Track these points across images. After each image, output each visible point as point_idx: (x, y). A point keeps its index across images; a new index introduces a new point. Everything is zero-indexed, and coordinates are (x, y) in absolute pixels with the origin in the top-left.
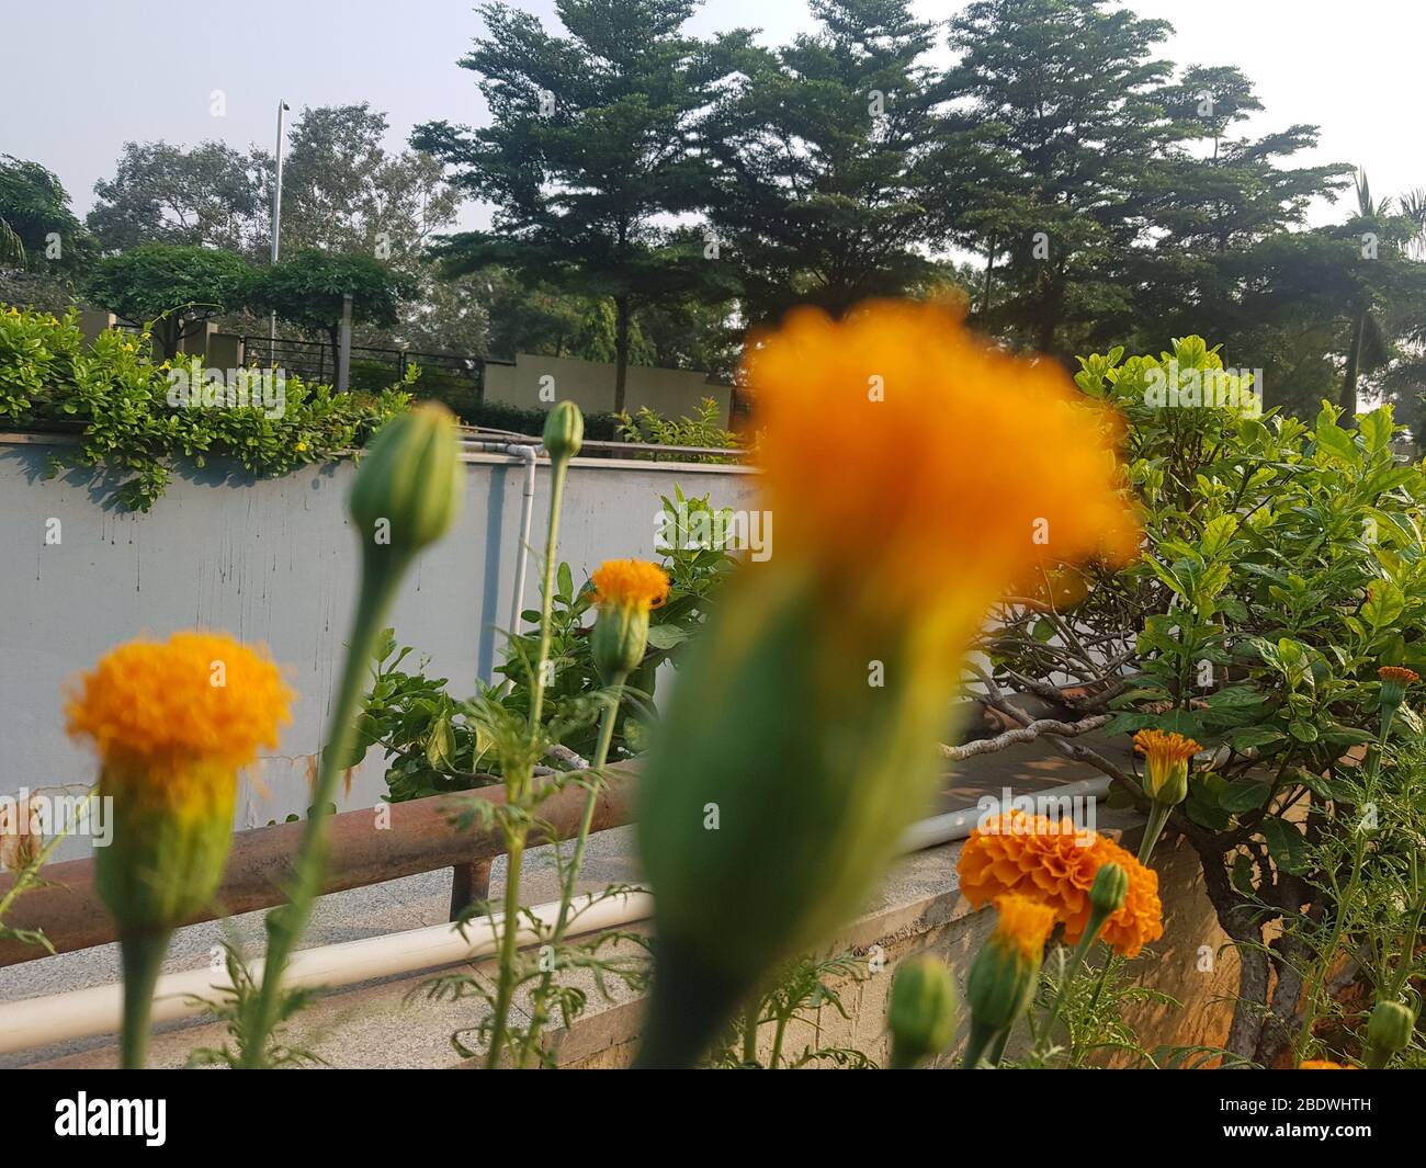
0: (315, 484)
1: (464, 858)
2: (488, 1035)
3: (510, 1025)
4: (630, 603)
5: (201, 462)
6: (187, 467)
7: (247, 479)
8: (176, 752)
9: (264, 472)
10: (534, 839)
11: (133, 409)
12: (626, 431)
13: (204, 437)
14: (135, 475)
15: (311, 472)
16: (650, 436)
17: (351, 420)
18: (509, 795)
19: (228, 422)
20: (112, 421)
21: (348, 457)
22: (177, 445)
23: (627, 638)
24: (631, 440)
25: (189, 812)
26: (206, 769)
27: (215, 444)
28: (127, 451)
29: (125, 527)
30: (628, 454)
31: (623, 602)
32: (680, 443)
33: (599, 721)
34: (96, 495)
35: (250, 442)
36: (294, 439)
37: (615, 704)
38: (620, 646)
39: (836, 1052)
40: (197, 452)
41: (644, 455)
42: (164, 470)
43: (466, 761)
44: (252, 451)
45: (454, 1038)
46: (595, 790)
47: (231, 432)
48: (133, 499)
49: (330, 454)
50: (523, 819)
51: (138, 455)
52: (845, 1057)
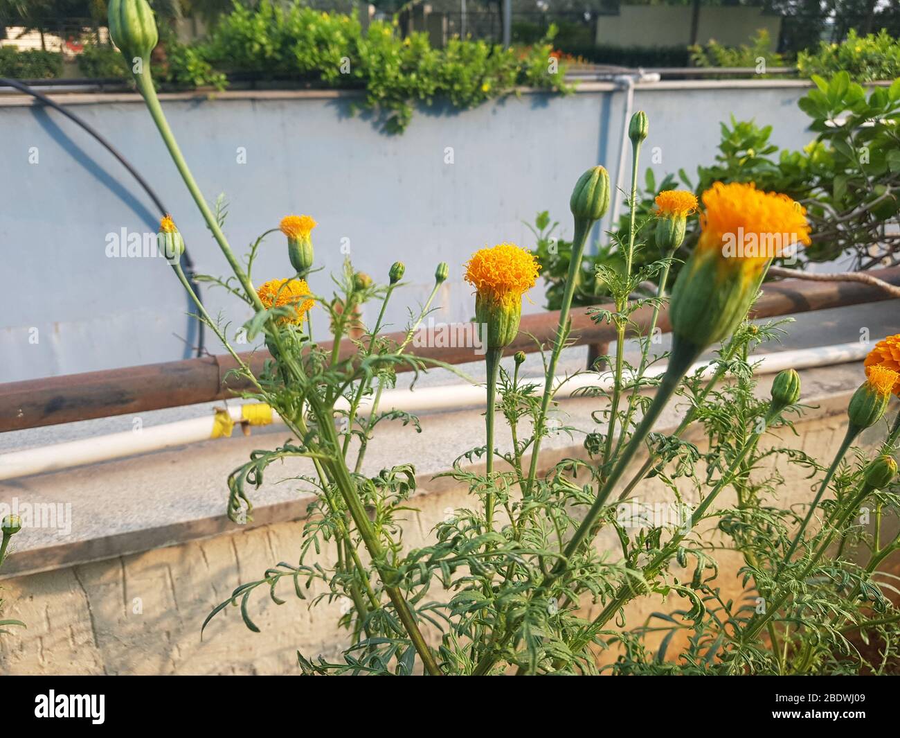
0: (494, 112)
1: (594, 341)
2: (609, 414)
3: (619, 410)
4: (676, 214)
5: (430, 102)
6: (422, 106)
7: (454, 111)
8: (504, 287)
9: (464, 105)
10: (629, 334)
11: (392, 71)
12: (697, 59)
13: (431, 86)
14: (394, 113)
15: (491, 103)
16: (715, 62)
17: (514, 67)
18: (617, 309)
19: (443, 75)
20: (381, 79)
21: (514, 93)
22: (416, 91)
23: (674, 232)
24: (701, 66)
25: (508, 308)
26: (513, 293)
27: (438, 90)
28: (389, 98)
29: (391, 144)
30: (699, 77)
31: (672, 213)
32: (738, 65)
33: (659, 275)
34: (375, 125)
35: (457, 87)
36: (481, 83)
37: (668, 266)
38: (671, 237)
39: (789, 451)
40: (427, 95)
41: (711, 76)
42: (410, 109)
43: (591, 288)
44: (458, 93)
45: (593, 415)
46: (658, 307)
47: (445, 81)
48: (393, 127)
49: (503, 91)
50: (625, 319)
51: (395, 100)
52: (794, 454)
